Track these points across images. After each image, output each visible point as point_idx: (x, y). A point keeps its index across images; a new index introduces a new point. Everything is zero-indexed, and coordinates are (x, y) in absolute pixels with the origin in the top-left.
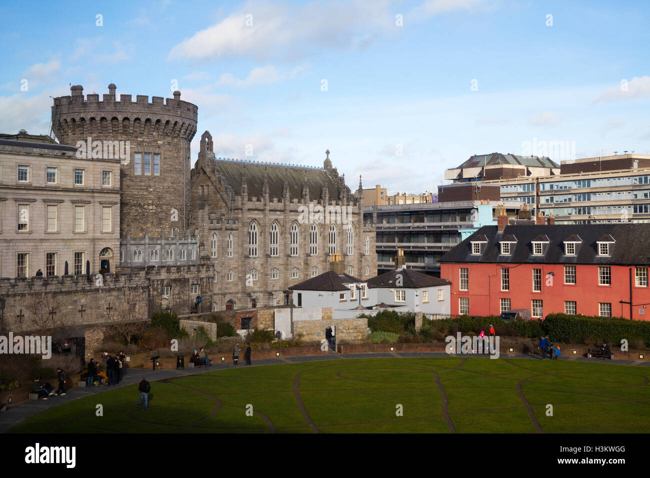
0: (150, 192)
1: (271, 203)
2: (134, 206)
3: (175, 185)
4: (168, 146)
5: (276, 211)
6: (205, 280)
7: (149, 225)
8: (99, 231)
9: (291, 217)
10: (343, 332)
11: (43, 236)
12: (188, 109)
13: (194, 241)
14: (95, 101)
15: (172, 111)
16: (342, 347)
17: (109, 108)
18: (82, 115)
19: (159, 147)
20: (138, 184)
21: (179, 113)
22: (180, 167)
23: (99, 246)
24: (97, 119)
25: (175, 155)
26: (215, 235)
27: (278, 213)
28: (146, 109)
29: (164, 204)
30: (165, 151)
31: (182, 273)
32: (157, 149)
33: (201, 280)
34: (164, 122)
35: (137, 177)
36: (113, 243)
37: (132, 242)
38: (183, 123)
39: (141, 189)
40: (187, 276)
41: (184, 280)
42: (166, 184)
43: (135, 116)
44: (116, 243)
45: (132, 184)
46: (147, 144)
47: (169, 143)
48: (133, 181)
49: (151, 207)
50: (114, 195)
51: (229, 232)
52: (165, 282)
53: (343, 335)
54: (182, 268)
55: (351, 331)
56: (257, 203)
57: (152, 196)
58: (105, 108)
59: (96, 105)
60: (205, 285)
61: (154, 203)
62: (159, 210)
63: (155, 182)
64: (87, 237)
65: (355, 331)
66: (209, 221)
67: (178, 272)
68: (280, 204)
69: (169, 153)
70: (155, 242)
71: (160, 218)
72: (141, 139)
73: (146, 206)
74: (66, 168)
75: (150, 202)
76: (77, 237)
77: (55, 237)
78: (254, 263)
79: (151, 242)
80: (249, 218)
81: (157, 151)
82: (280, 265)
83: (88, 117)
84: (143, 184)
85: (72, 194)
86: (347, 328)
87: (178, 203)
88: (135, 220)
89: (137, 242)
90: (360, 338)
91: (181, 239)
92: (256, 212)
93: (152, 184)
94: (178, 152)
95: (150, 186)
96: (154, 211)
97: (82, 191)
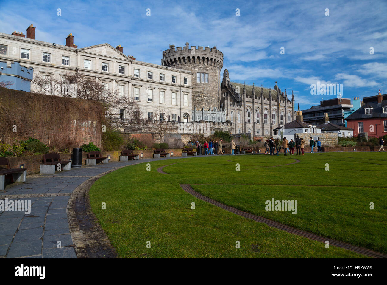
0: (204, 91)
1: (256, 99)
2: (197, 96)
3: (215, 88)
4: (211, 70)
5: (258, 103)
6: (230, 130)
7: (204, 105)
8: (183, 105)
9: (264, 106)
10: (324, 140)
11: (158, 105)
12: (220, 54)
13: (223, 113)
14: (180, 50)
15: (213, 54)
16: (325, 148)
17: (186, 52)
18: (174, 57)
19: (208, 70)
20: (199, 86)
21: (216, 55)
22: (217, 80)
23: (183, 112)
24: (181, 58)
25: (215, 75)
26: (232, 112)
27: (259, 104)
28: (202, 52)
29: (210, 96)
30: (210, 72)
31: (220, 125)
32: (207, 71)
33: (228, 129)
34: (210, 59)
35: (198, 84)
36: (189, 111)
37: (197, 112)
38: (218, 60)
39: (200, 89)
40: (222, 127)
41: (221, 129)
42: (211, 87)
43: (198, 56)
44: (190, 111)
45: (196, 86)
46: (202, 69)
47: (212, 69)
48: (197, 85)
49: (204, 97)
50: (189, 89)
51: (238, 111)
52: (213, 129)
53: (324, 142)
54: (220, 123)
55: (328, 140)
56: (250, 99)
57: (205, 92)
58: (184, 53)
59: (180, 51)
60: (230, 132)
61: (206, 95)
62: (208, 99)
63: (206, 86)
64: (177, 107)
65: (331, 140)
66: (230, 105)
67: (218, 125)
68: (259, 100)
69: (212, 73)
70: (207, 112)
71: (209, 103)
72: (200, 67)
73: (202, 97)
74: (168, 74)
75: (204, 95)
76: (173, 107)
77: (164, 105)
78: (249, 126)
79: (205, 112)
80: (247, 105)
81: (207, 72)
82: (260, 128)
83: (177, 57)
84: (201, 86)
85: (171, 87)
86: (326, 138)
87: (216, 97)
88: (198, 103)
89: (199, 112)
90: (333, 144)
91: (218, 111)
92: (250, 103)
93: (205, 87)
94: (216, 73)
95: (204, 88)
96: (206, 99)
97: (175, 86)
